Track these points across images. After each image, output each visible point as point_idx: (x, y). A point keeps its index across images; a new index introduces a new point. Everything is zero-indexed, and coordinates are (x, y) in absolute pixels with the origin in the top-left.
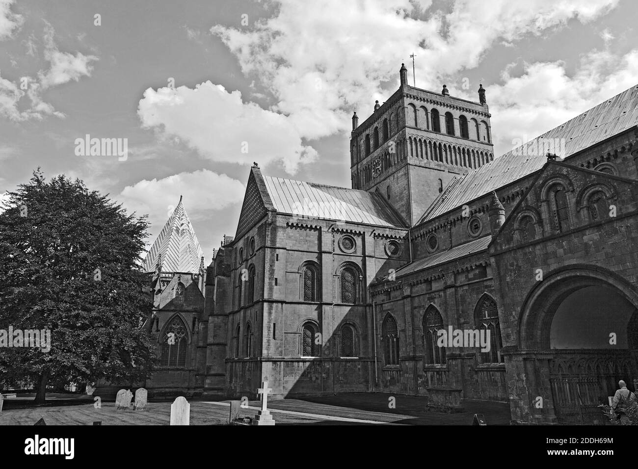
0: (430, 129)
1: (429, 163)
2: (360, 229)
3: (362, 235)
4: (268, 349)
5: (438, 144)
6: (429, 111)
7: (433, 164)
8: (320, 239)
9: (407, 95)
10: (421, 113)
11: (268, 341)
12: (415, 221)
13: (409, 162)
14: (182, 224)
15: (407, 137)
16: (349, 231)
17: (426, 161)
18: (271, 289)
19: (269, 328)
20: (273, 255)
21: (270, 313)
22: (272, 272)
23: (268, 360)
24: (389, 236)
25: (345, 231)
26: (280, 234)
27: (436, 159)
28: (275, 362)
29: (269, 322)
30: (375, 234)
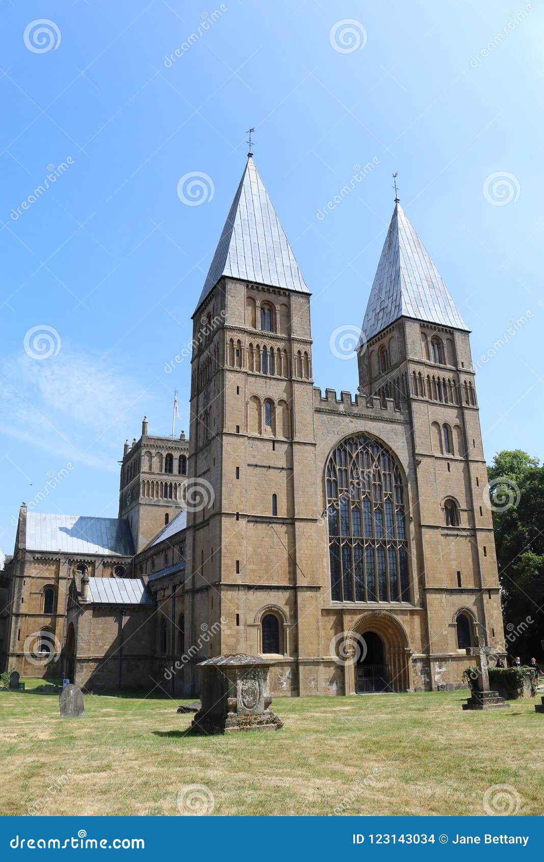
0: (164, 471)
1: (158, 501)
3: (92, 564)
4: (14, 646)
5: (169, 484)
6: (164, 456)
7: (162, 501)
8: (58, 568)
9: (144, 445)
10: (156, 460)
11: (14, 641)
12: (140, 549)
13: (140, 502)
15: (141, 481)
16: (82, 561)
17: (156, 499)
19: (15, 633)
20: (21, 581)
22: (20, 593)
23: (13, 655)
24: (116, 563)
25: (79, 561)
26: (27, 566)
27: (166, 497)
28: (19, 656)
29: (16, 628)
30: (104, 562)
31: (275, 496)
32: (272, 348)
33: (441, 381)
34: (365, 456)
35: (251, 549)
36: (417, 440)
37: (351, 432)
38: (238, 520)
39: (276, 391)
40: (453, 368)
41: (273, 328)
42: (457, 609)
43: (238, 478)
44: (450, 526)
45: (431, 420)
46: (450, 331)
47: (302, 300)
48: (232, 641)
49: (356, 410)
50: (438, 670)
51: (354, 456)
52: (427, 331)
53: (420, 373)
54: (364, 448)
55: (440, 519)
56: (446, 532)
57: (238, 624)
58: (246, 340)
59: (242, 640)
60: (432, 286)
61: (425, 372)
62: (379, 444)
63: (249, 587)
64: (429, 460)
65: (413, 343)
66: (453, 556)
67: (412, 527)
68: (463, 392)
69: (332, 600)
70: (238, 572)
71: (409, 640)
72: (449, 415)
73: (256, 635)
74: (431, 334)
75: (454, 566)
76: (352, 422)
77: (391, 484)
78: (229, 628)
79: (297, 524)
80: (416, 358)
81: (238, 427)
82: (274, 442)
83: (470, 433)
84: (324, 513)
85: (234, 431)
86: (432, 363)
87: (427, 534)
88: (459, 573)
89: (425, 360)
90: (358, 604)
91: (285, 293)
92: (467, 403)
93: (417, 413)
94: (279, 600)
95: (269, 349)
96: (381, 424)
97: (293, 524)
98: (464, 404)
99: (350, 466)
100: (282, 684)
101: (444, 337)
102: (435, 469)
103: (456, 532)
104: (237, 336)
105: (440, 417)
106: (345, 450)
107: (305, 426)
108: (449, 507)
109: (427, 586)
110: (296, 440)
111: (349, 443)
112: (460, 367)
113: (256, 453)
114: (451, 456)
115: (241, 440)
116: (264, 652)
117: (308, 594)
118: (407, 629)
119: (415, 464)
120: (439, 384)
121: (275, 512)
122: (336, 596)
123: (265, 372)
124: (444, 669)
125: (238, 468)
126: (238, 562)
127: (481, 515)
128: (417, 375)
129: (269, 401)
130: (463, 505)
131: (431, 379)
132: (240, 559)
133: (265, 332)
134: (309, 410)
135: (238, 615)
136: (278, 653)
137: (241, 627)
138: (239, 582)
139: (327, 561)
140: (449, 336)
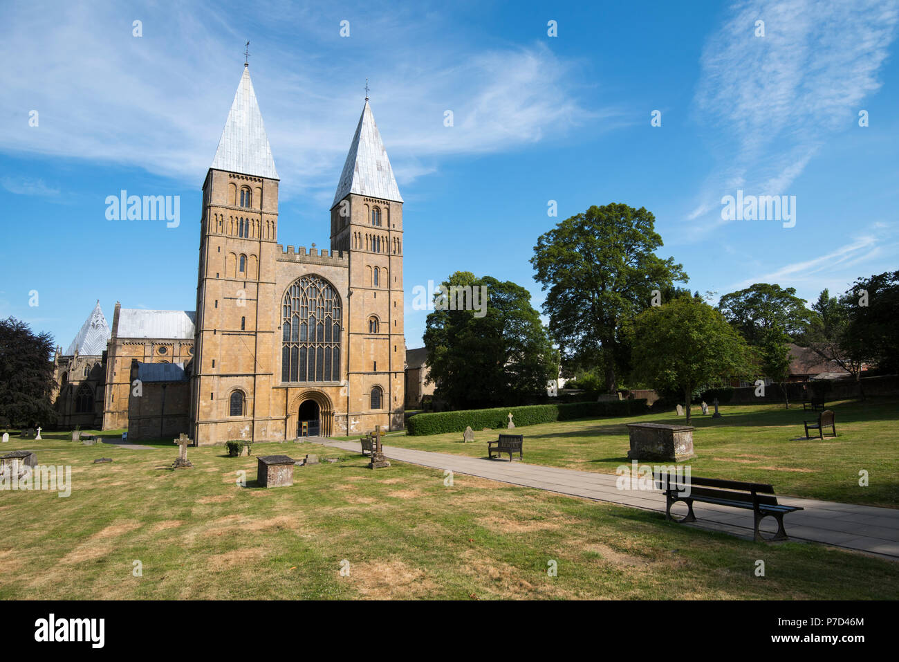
2: (172, 342)
4: (109, 407)
11: (109, 404)
14: (97, 321)
18: (112, 378)
19: (109, 397)
20: (113, 361)
21: (110, 390)
22: (113, 369)
23: (108, 412)
26: (118, 349)
28: (113, 413)
29: (110, 394)
31: (244, 317)
32: (247, 219)
33: (376, 237)
34: (314, 289)
35: (224, 352)
36: (352, 278)
37: (303, 274)
38: (215, 333)
39: (249, 247)
40: (387, 228)
41: (249, 204)
42: (371, 385)
43: (216, 307)
44: (373, 333)
45: (365, 263)
46: (387, 202)
47: (272, 184)
48: (207, 410)
49: (308, 259)
50: (353, 422)
51: (305, 289)
52: (368, 203)
53: (359, 233)
54: (313, 284)
55: (365, 328)
56: (368, 336)
57: (212, 399)
58: (228, 213)
59: (214, 408)
60: (380, 169)
61: (364, 231)
62: (324, 281)
63: (222, 376)
64: (360, 291)
65: (357, 212)
66: (372, 352)
67: (344, 335)
68: (392, 245)
69: (283, 381)
70: (213, 367)
71: (334, 405)
72: (380, 260)
73: (225, 406)
74: (371, 204)
75: (372, 358)
76: (305, 267)
77: (331, 307)
78: (206, 401)
79: (258, 334)
80: (358, 223)
81: (218, 274)
82: (245, 282)
83: (393, 272)
84: (279, 328)
85: (215, 277)
86: (371, 225)
87: (353, 338)
88: (375, 362)
89: (365, 223)
90: (299, 383)
91: (259, 180)
92: (395, 252)
93: (354, 260)
94: (244, 384)
95: (245, 220)
96: (327, 267)
97: (256, 335)
98: (392, 253)
99: (302, 296)
100: (242, 434)
101: (382, 206)
102: (363, 297)
103: (376, 337)
104: (219, 212)
105: (372, 262)
106: (299, 286)
107: (269, 271)
108: (373, 321)
109: (350, 371)
110: (261, 280)
111: (302, 281)
112: (392, 228)
113: (231, 290)
114: (378, 288)
115: (220, 282)
116: (231, 415)
117: (264, 378)
118: (333, 398)
119: (350, 294)
120: (375, 241)
121: (243, 329)
122: (285, 378)
123: (241, 236)
124: (358, 422)
125: (216, 301)
126: (214, 360)
127: (395, 325)
128: (358, 235)
129: (244, 256)
130: (383, 318)
131: (369, 237)
132: (215, 359)
133: (242, 208)
134: (273, 261)
135: (212, 394)
136: (241, 414)
137: (214, 401)
138: (214, 373)
139: (279, 358)
140: (387, 206)
